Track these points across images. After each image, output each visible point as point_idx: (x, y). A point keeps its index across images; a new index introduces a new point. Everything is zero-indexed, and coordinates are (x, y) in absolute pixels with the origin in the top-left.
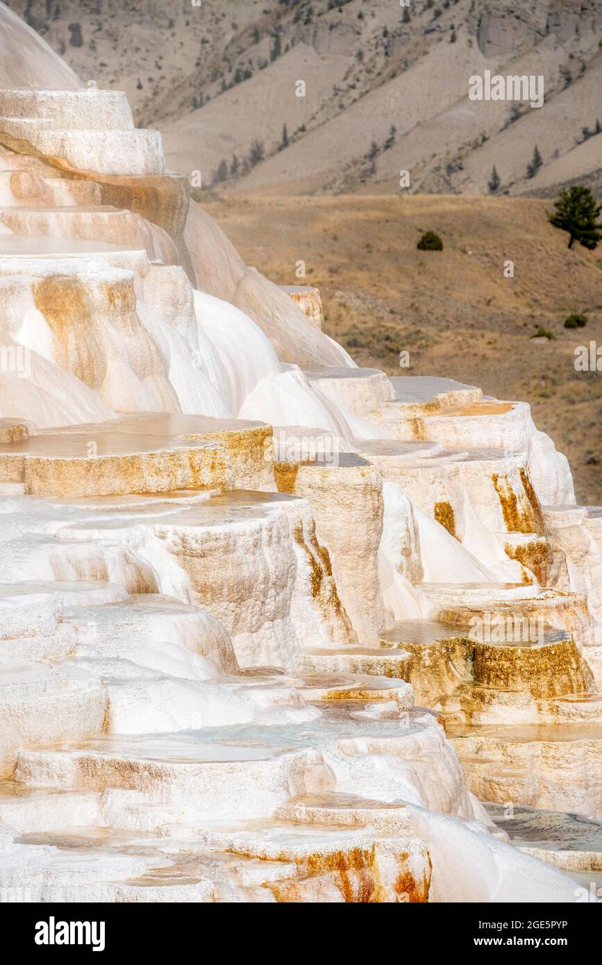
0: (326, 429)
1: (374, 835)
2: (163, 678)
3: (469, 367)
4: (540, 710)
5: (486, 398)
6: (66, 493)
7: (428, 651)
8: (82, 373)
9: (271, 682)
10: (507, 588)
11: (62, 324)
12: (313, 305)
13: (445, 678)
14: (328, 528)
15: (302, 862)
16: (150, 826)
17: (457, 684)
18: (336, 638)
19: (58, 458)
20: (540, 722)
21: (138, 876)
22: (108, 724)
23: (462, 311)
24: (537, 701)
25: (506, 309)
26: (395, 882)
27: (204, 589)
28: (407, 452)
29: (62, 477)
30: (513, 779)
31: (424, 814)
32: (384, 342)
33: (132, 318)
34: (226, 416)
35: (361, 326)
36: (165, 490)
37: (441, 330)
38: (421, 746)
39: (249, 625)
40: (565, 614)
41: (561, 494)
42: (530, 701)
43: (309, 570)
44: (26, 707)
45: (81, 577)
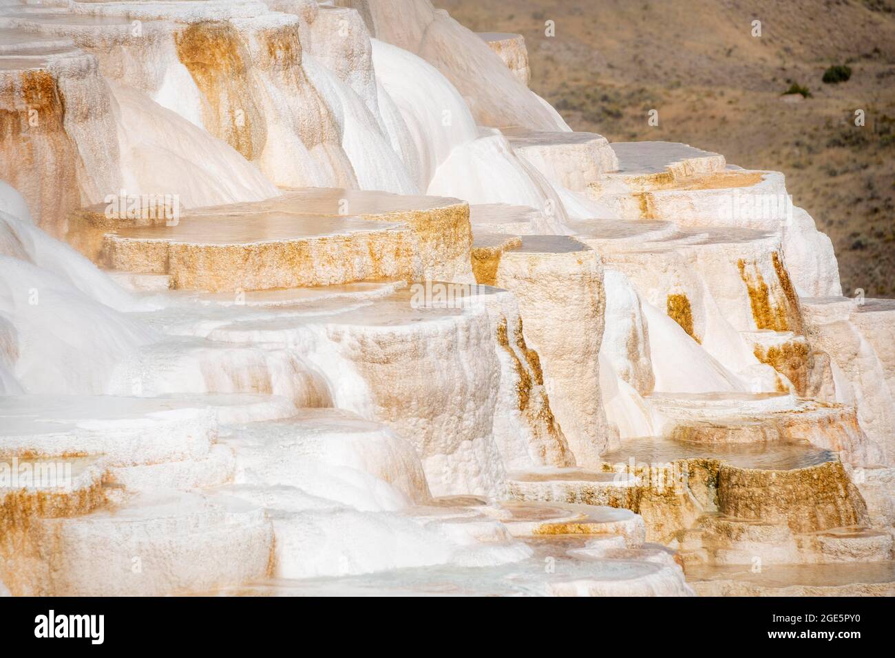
3: (706, 132)
4: (800, 547)
5: (730, 167)
6: (219, 287)
8: (237, 141)
11: (211, 81)
12: (517, 56)
13: (683, 509)
14: (538, 327)
17: (697, 516)
18: (549, 460)
19: (209, 245)
20: (800, 562)
22: (274, 566)
23: (696, 64)
24: (796, 537)
25: (752, 61)
29: (215, 267)
32: (600, 103)
33: (297, 74)
35: (573, 84)
36: (339, 283)
37: (671, 88)
39: (443, 445)
40: (830, 430)
41: (822, 284)
42: (787, 537)
43: (516, 378)
44: (174, 545)
45: (239, 388)
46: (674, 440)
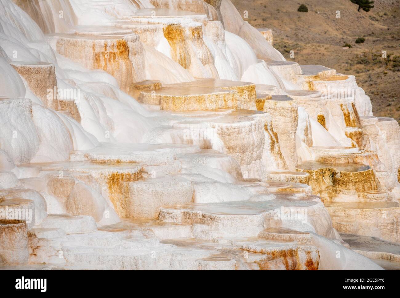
0: (276, 85)
1: (297, 244)
2: (215, 182)
3: (317, 58)
4: (359, 196)
5: (337, 74)
6: (176, 109)
7: (315, 173)
9: (256, 185)
10: (346, 149)
11: (174, 44)
12: (269, 36)
13: (322, 184)
14: (277, 124)
15: (269, 254)
16: (211, 238)
17: (326, 186)
18: (280, 167)
20: (359, 201)
21: (207, 257)
23: (315, 36)
24: (358, 193)
25: (333, 35)
26: (305, 262)
27: (229, 148)
28: (307, 95)
29: (175, 103)
30: (349, 223)
31: (317, 237)
32: (283, 48)
33: (201, 42)
34: (236, 80)
36: (214, 109)
37: (307, 44)
38: (315, 210)
39: (246, 162)
40: (369, 159)
41: (367, 112)
42: (355, 193)
43: (270, 141)
44: (163, 191)
45: (183, 142)
46: (319, 161)
